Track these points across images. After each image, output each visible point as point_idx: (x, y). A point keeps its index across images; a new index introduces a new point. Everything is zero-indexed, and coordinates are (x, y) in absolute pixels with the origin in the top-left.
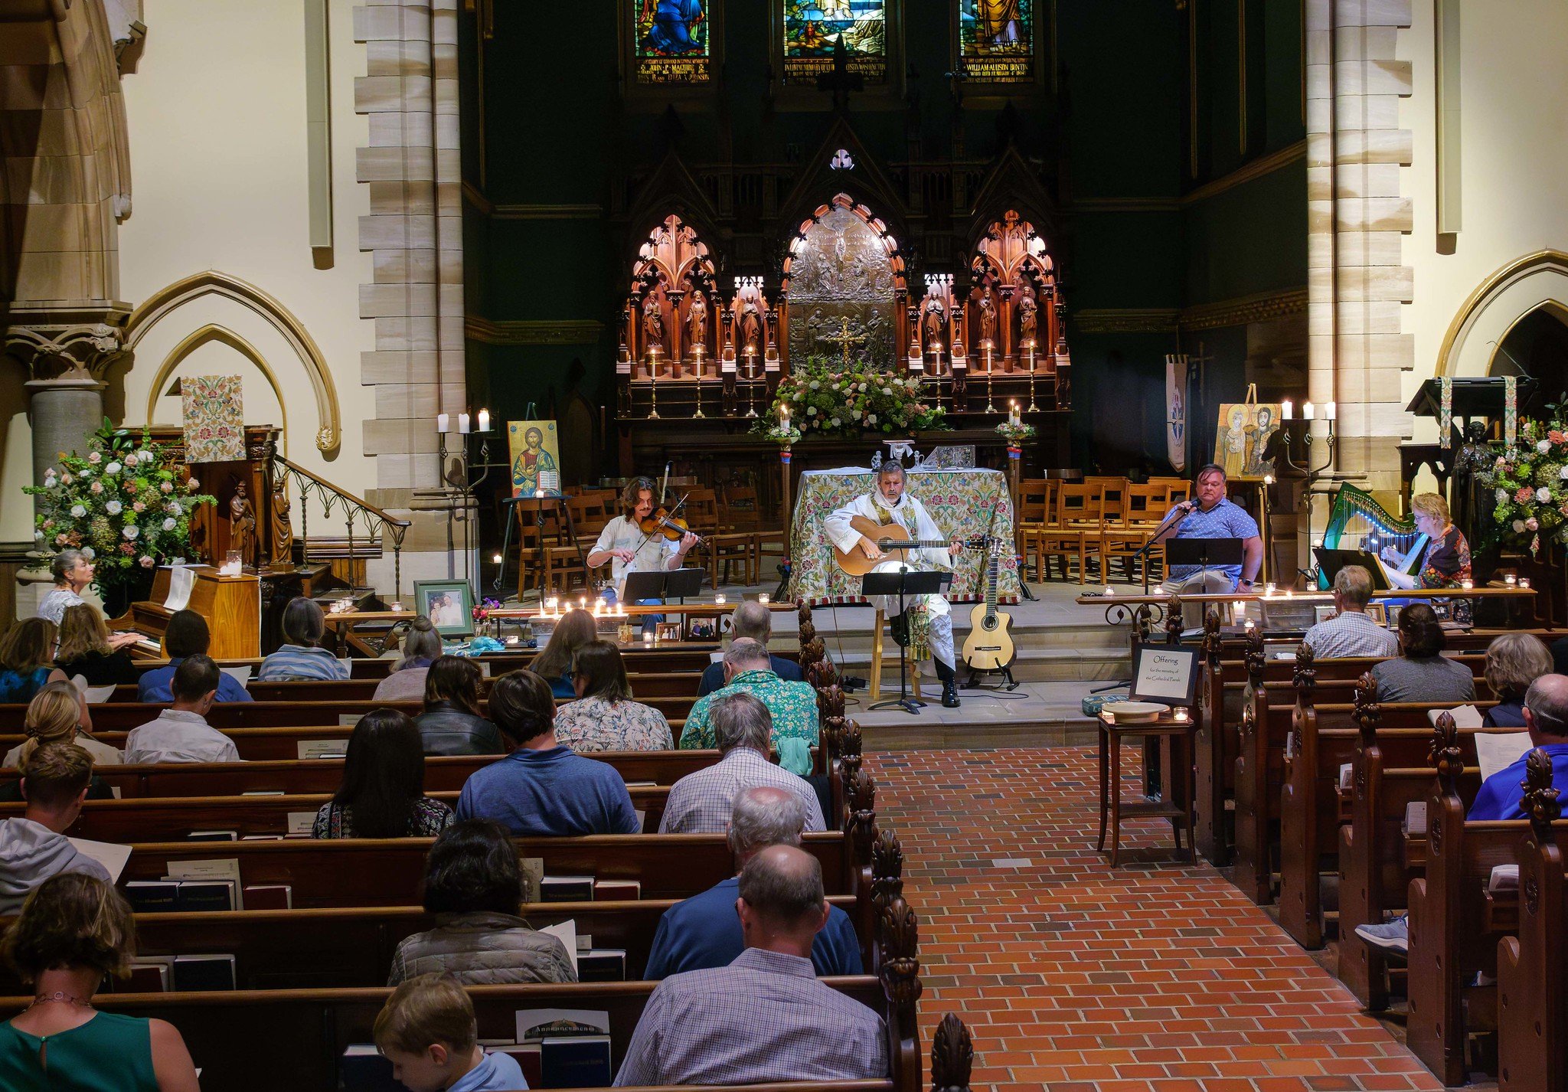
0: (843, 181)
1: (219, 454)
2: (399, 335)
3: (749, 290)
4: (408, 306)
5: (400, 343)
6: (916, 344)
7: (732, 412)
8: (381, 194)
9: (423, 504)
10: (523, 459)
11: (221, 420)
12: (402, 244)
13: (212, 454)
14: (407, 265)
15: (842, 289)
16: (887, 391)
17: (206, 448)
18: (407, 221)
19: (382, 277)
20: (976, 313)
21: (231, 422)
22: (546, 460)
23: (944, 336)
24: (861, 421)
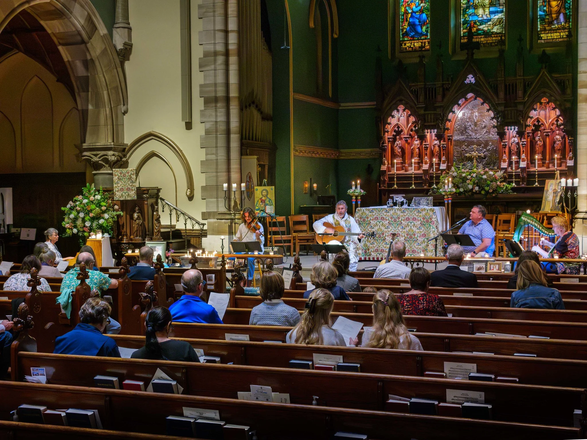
0: (471, 88)
1: (127, 197)
2: (213, 154)
3: (431, 135)
4: (217, 143)
5: (213, 157)
6: (505, 157)
7: (426, 186)
8: (207, 102)
9: (220, 217)
10: (260, 201)
11: (127, 185)
12: (214, 120)
13: (124, 197)
14: (216, 128)
15: (476, 134)
16: (485, 177)
17: (122, 195)
18: (216, 111)
19: (208, 132)
21: (131, 186)
22: (269, 202)
24: (472, 189)
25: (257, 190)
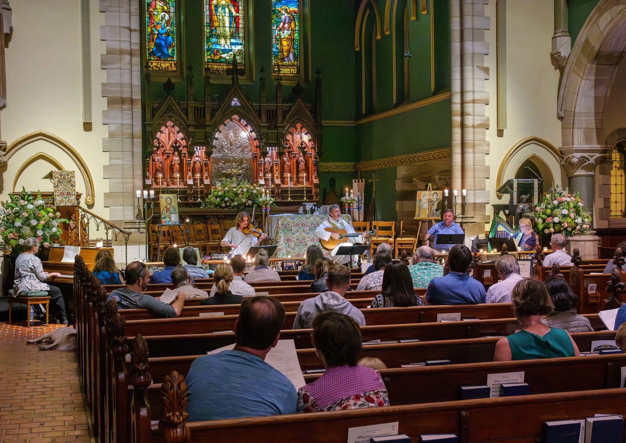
0: (235, 110)
1: (67, 202)
2: (119, 159)
4: (122, 147)
5: (119, 162)
6: (261, 174)
7: (191, 200)
8: (112, 102)
9: (129, 226)
10: (165, 209)
11: (68, 189)
12: (120, 122)
13: (64, 202)
14: (122, 130)
15: (232, 152)
16: (255, 192)
17: (62, 200)
18: (122, 113)
19: (112, 135)
20: (283, 163)
21: (71, 190)
22: (173, 209)
23: (272, 171)
24: (245, 203)
25: (162, 197)
